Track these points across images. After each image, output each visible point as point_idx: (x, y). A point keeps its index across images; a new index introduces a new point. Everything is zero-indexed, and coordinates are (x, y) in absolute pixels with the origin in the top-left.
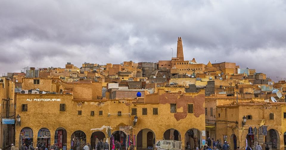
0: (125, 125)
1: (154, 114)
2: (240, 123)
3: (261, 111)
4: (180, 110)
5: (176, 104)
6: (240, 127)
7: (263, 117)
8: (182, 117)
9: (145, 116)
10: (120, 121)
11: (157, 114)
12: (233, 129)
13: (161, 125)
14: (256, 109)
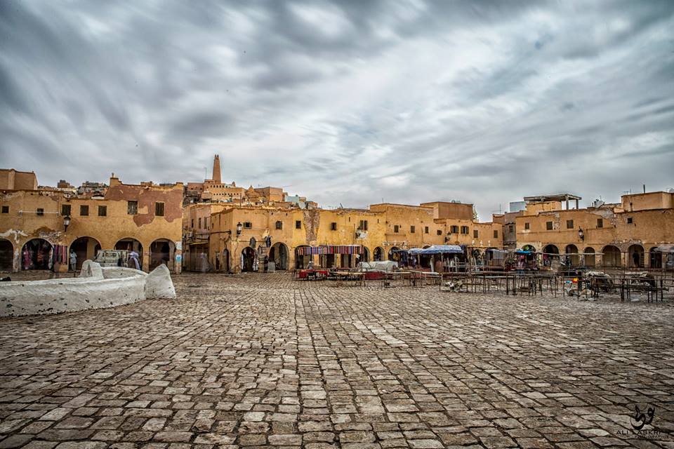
0: (50, 230)
1: (99, 215)
2: (234, 232)
3: (265, 217)
4: (143, 211)
5: (136, 202)
6: (233, 238)
7: (268, 225)
8: (146, 222)
9: (84, 218)
10: (41, 223)
11: (105, 215)
12: (225, 242)
13: (111, 232)
14: (258, 215)
